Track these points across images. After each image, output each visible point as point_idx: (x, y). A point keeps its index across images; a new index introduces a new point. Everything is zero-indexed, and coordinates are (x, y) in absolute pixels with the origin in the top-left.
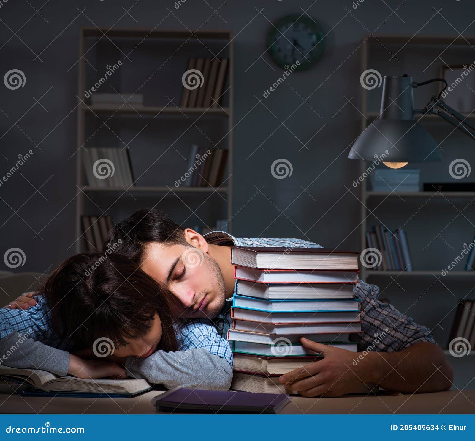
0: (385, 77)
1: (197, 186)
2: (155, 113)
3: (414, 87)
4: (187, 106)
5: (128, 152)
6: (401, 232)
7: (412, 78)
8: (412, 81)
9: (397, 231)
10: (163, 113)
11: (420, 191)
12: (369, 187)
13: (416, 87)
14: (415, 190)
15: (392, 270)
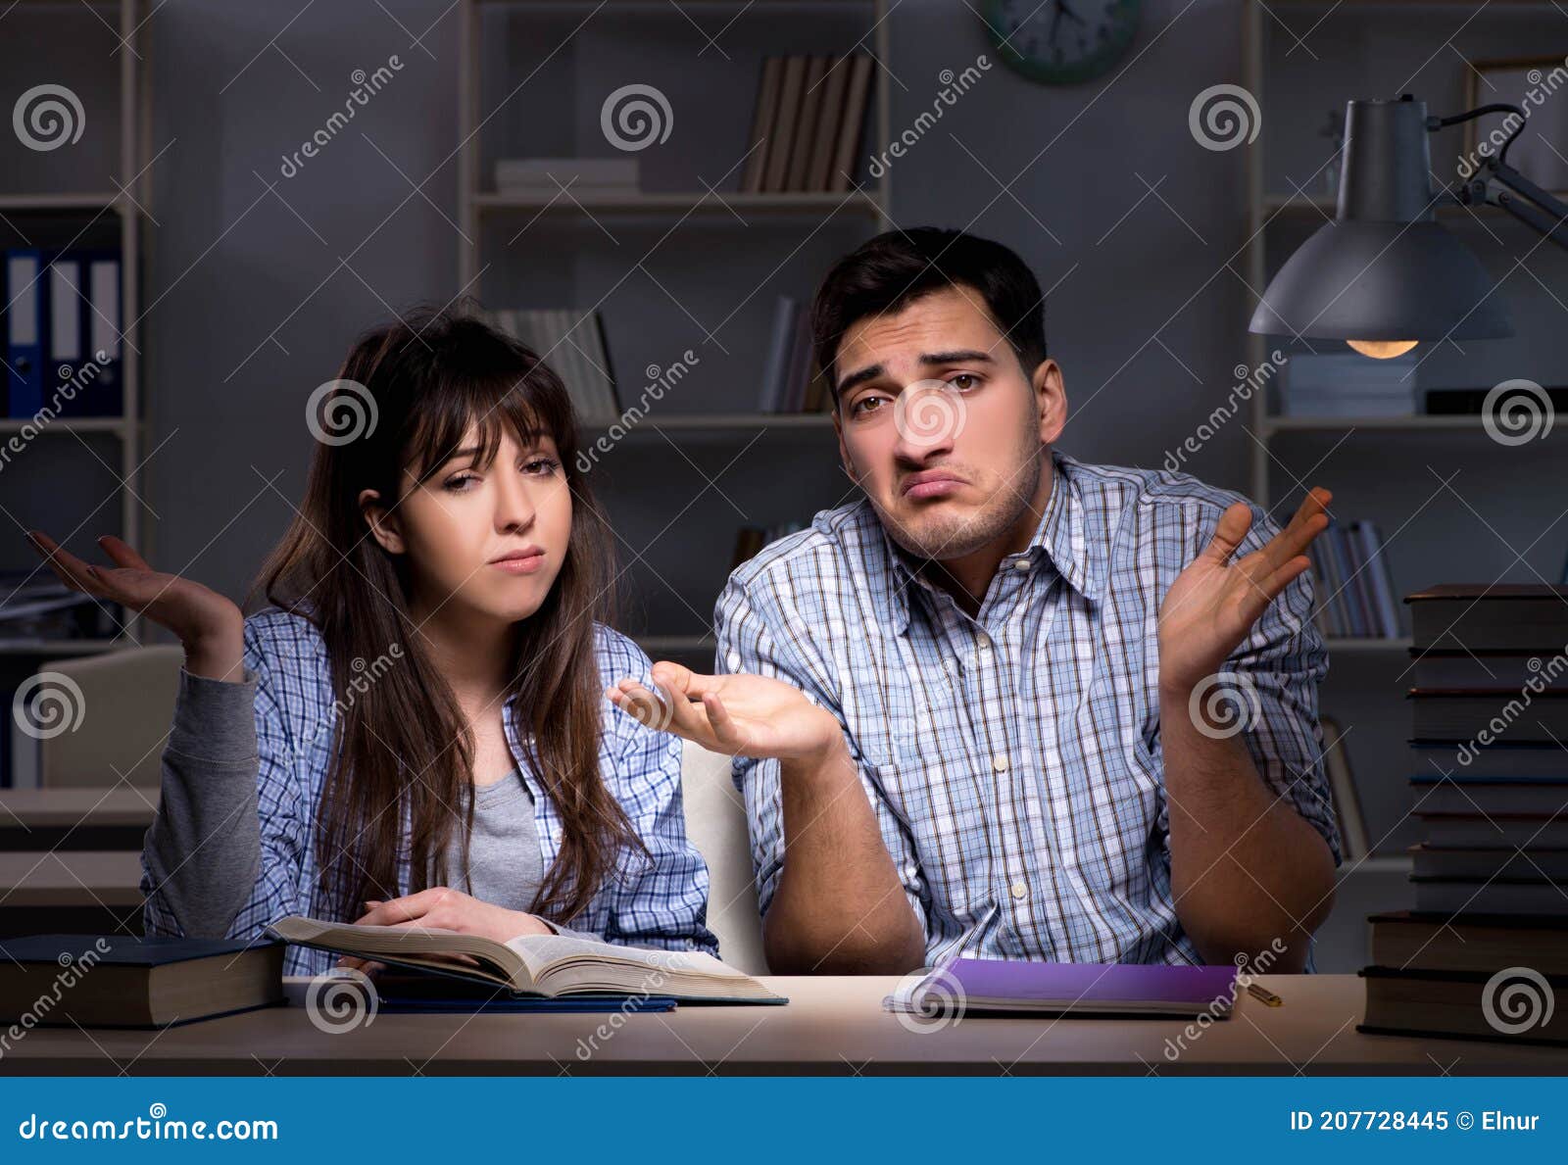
0: (1351, 102)
1: (793, 411)
2: (681, 210)
3: (1431, 129)
4: (763, 189)
5: (599, 321)
6: (1367, 528)
7: (1424, 104)
8: (1425, 114)
9: (1356, 528)
10: (703, 210)
11: (1418, 413)
12: (1275, 406)
13: (1436, 129)
14: (1403, 412)
15: (1344, 636)
